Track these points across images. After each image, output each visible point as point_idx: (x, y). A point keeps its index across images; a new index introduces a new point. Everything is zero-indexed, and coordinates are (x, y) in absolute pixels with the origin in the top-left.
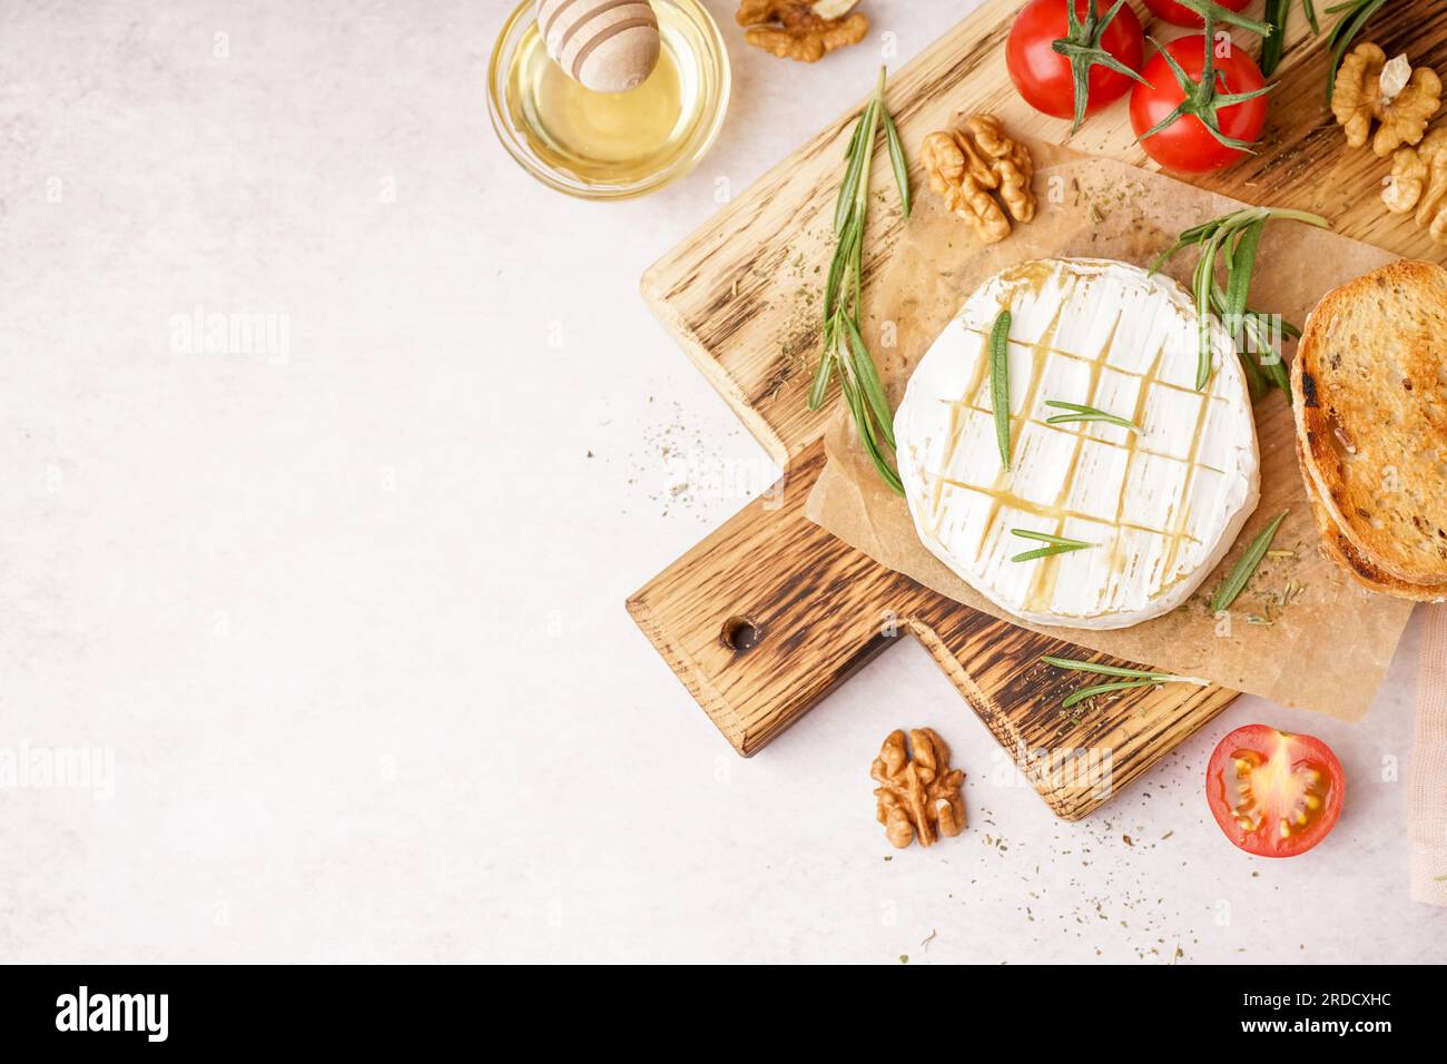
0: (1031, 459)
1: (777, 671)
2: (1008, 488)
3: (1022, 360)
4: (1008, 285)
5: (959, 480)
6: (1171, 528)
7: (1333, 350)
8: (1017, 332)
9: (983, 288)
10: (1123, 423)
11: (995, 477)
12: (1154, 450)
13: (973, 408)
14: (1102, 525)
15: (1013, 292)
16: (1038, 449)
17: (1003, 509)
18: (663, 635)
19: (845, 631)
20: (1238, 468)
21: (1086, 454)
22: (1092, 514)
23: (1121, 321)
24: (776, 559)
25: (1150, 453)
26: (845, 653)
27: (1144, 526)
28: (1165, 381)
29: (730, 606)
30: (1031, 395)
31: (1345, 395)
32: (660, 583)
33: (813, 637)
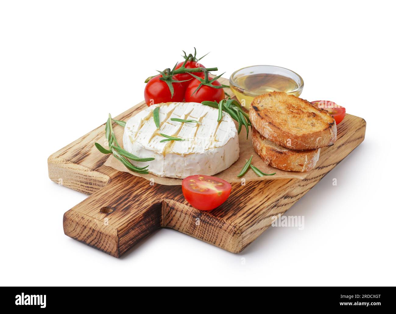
1: (123, 215)
2: (159, 132)
6: (211, 139)
7: (260, 105)
8: (162, 112)
13: (148, 120)
16: (168, 128)
19: (143, 204)
21: (183, 128)
23: (194, 110)
24: (113, 195)
29: (101, 205)
30: (166, 119)
33: (133, 206)
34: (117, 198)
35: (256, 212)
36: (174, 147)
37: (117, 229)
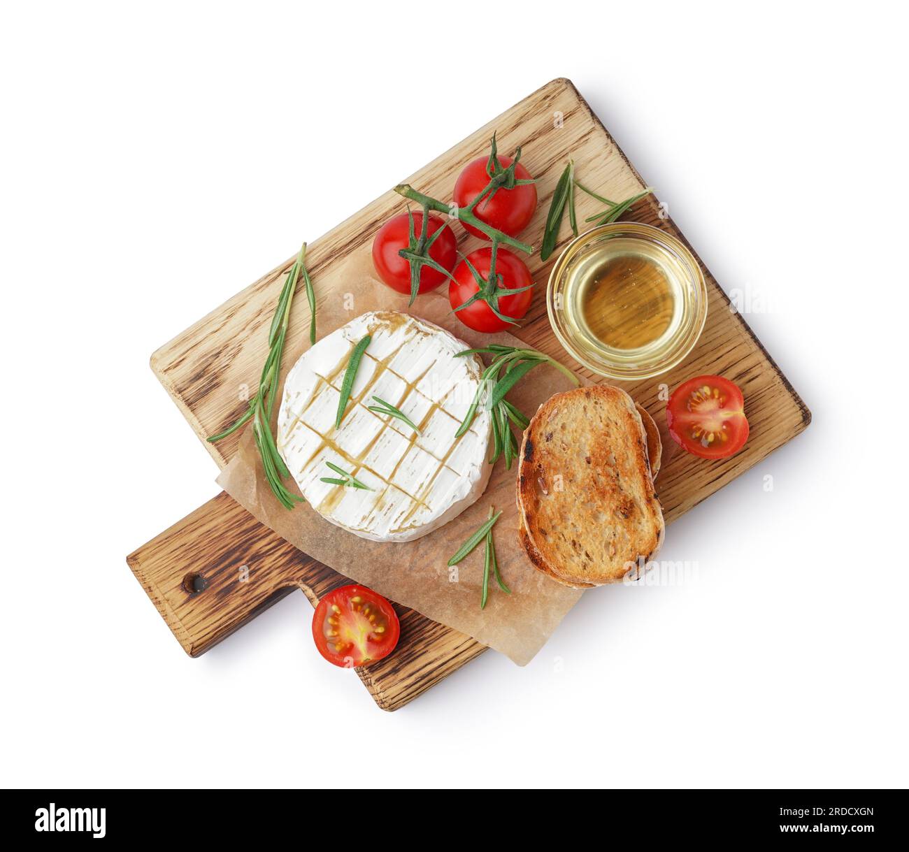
0: (352, 426)
1: (215, 608)
2: (334, 438)
3: (368, 367)
4: (377, 321)
5: (308, 423)
6: (418, 497)
7: (549, 429)
8: (372, 350)
9: (361, 318)
10: (412, 425)
11: (329, 428)
12: (426, 447)
13: (331, 385)
14: (380, 480)
15: (378, 326)
16: (359, 422)
17: (327, 449)
18: (147, 581)
19: (258, 586)
20: (469, 476)
21: (385, 435)
22: (376, 471)
23: (433, 367)
24: (219, 539)
25: (422, 448)
26: (257, 600)
27: (403, 489)
28: (446, 410)
29: (189, 565)
30: (367, 390)
31: (550, 459)
32: (147, 548)
33: (239, 588)
34: (221, 552)
35: (434, 674)
36: (338, 506)
37: (193, 643)
